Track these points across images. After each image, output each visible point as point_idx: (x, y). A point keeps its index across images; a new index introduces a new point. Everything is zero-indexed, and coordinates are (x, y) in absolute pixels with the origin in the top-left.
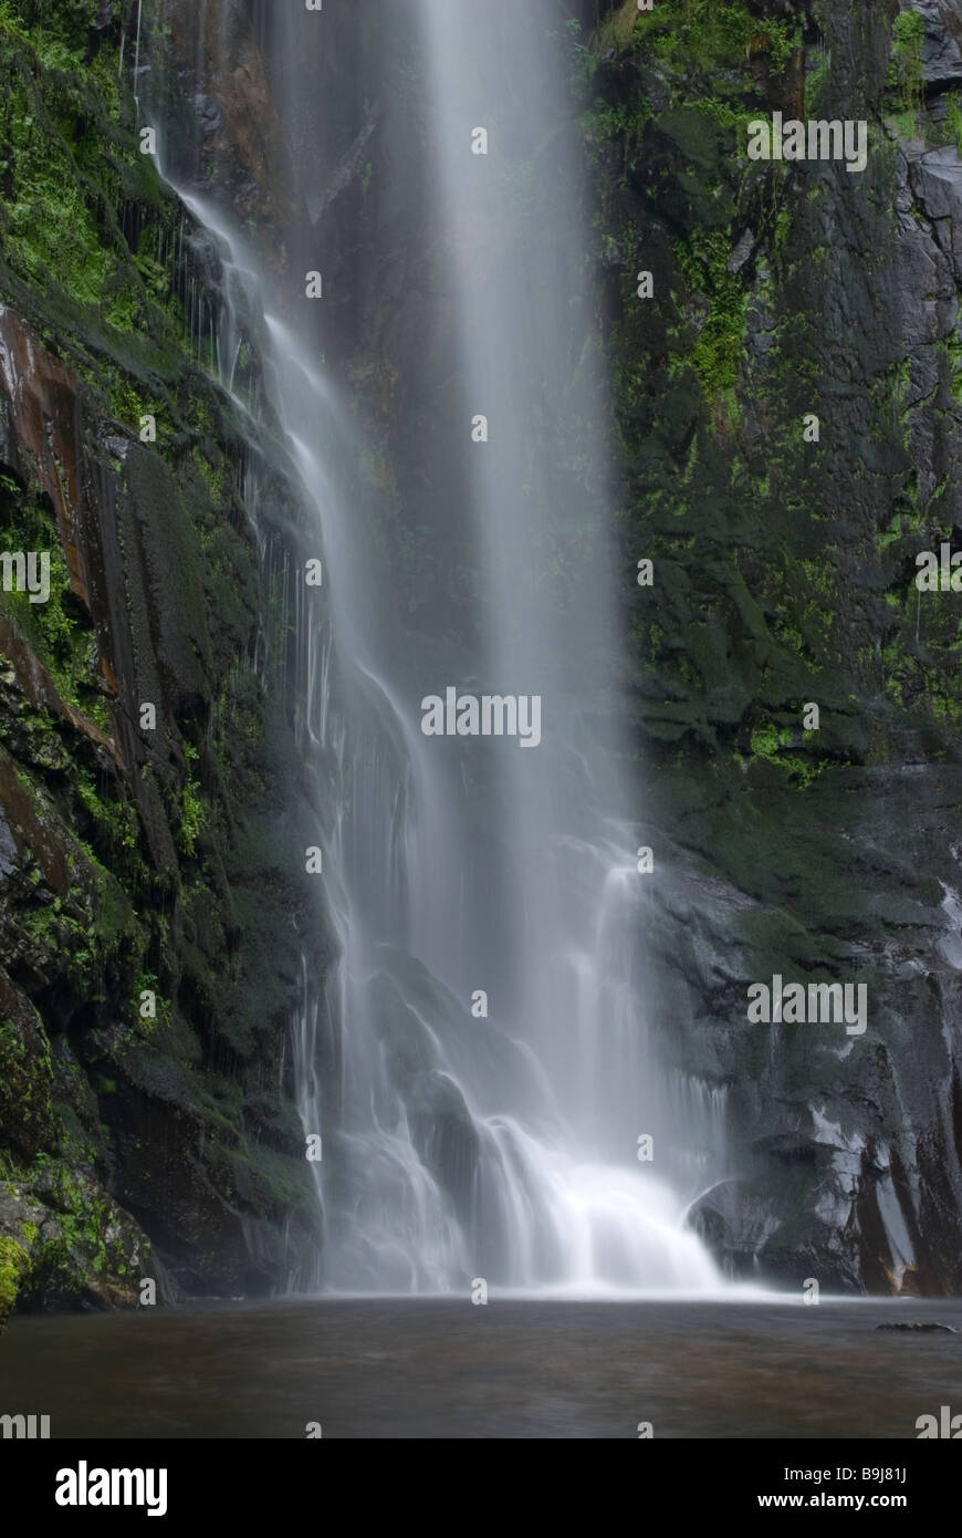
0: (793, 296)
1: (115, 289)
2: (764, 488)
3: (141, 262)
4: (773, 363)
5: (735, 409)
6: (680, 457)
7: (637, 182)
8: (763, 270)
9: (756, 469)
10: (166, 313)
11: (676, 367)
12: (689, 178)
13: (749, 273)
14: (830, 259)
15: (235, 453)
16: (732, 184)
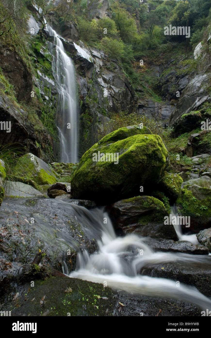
0: (90, 133)
1: (54, 133)
2: (88, 143)
3: (55, 131)
4: (89, 136)
5: (86, 139)
6: (83, 141)
7: (82, 125)
8: (89, 131)
9: (87, 142)
10: (56, 133)
11: (83, 136)
12: (85, 125)
13: (88, 131)
14: (92, 130)
15: (59, 141)
16: (87, 126)
